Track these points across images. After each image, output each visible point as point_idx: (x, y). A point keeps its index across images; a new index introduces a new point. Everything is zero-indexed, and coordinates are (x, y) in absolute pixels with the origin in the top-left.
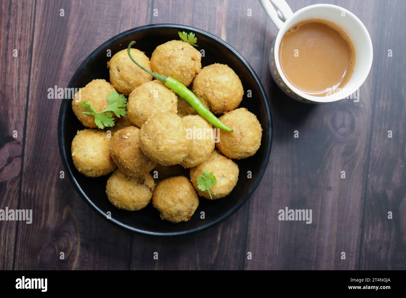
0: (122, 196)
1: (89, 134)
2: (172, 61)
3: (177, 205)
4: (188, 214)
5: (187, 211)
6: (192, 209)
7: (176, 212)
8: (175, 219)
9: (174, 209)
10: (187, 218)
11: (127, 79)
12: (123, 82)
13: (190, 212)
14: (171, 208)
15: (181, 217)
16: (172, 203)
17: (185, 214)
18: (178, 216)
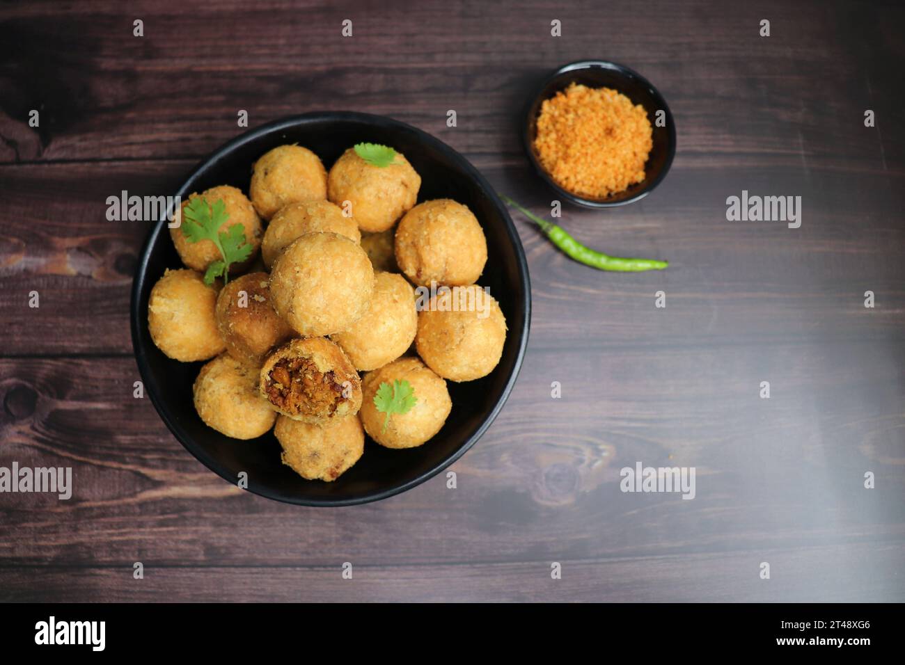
0: (219, 400)
1: (186, 277)
2: (365, 177)
3: (314, 442)
4: (333, 467)
5: (331, 461)
6: (345, 459)
7: (309, 454)
8: (305, 469)
9: (307, 446)
10: (331, 474)
11: (277, 191)
12: (269, 194)
13: (339, 464)
14: (301, 444)
15: (318, 468)
16: (305, 434)
17: (326, 464)
18: (311, 464)
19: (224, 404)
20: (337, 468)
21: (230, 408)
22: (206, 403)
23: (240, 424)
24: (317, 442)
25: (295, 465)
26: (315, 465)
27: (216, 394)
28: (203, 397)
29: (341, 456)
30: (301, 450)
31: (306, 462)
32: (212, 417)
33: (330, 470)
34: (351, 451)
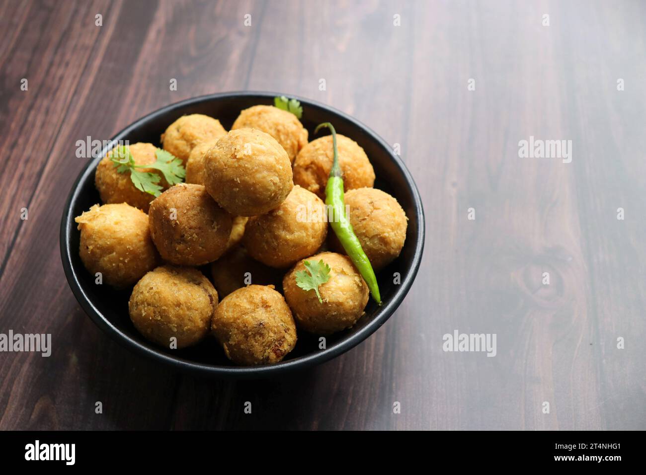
0: (159, 292)
3: (257, 311)
4: (276, 343)
5: (275, 333)
6: (285, 336)
7: (255, 324)
8: (252, 345)
9: (252, 317)
10: (275, 352)
11: (191, 138)
12: (184, 142)
13: (281, 340)
14: (245, 316)
15: (263, 342)
16: (248, 306)
17: (271, 337)
18: (258, 337)
19: (163, 295)
20: (281, 345)
21: (170, 296)
22: (145, 303)
23: (181, 312)
24: (260, 312)
25: (241, 344)
26: (261, 338)
27: (155, 289)
28: (141, 300)
29: (282, 331)
30: (247, 322)
31: (252, 335)
32: (152, 314)
33: (273, 346)
34: (288, 329)
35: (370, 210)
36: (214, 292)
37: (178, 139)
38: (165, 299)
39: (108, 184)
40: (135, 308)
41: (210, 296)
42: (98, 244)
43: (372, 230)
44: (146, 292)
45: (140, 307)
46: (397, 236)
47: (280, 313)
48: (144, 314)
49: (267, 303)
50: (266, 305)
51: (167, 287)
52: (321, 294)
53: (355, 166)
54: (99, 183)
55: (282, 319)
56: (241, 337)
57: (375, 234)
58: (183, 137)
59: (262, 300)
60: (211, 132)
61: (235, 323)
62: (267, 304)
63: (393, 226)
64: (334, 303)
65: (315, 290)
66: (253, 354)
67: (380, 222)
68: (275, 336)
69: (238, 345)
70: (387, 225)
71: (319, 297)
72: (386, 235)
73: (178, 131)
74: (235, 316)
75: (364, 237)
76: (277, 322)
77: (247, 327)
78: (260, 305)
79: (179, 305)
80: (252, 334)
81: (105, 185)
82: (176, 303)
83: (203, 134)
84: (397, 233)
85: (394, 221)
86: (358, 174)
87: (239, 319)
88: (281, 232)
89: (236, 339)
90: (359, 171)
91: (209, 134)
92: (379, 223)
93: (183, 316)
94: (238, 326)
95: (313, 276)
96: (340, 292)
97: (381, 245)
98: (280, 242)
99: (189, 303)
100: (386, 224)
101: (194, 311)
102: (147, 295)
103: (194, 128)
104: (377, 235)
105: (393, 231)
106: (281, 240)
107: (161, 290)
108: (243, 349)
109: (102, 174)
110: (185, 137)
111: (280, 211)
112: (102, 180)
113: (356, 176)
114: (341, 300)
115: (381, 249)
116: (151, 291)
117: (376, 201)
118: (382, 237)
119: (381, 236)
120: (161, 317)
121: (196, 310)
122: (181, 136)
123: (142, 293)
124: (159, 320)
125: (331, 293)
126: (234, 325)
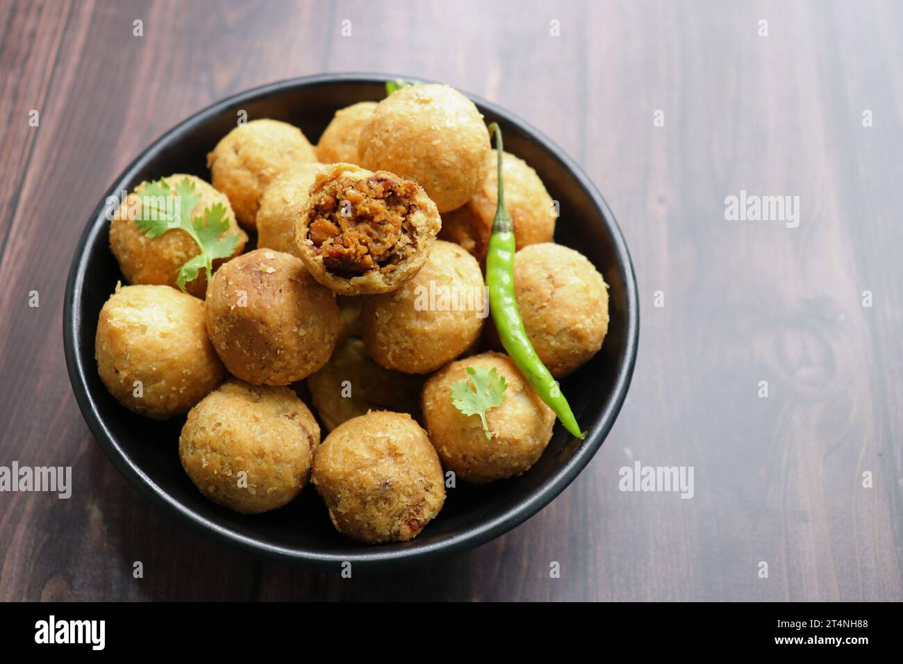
0: (231, 433)
3: (382, 464)
4: (412, 511)
5: (409, 496)
6: (426, 498)
7: (377, 485)
8: (372, 516)
9: (373, 472)
10: (409, 524)
11: (258, 166)
12: (247, 173)
13: (419, 505)
14: (362, 471)
15: (391, 511)
16: (366, 455)
17: (403, 502)
18: (381, 504)
19: (237, 438)
20: (418, 512)
21: (248, 441)
22: (208, 447)
23: (265, 466)
24: (386, 465)
25: (356, 514)
26: (387, 504)
27: (224, 427)
28: (201, 441)
29: (421, 491)
30: (364, 481)
31: (373, 501)
32: (219, 466)
33: (407, 515)
34: (431, 485)
35: (550, 291)
36: (315, 429)
37: (238, 168)
38: (241, 446)
39: (132, 252)
40: (191, 451)
41: (310, 437)
42: (137, 370)
43: (556, 322)
44: (211, 428)
45: (199, 451)
46: (595, 323)
47: (417, 462)
48: (205, 465)
49: (396, 449)
50: (394, 453)
51: (244, 425)
52: (488, 423)
53: (529, 207)
54: (117, 249)
55: (422, 471)
56: (355, 504)
57: (562, 327)
58: (246, 164)
59: (389, 444)
60: (290, 153)
61: (346, 481)
62: (397, 452)
63: (588, 308)
64: (505, 439)
65: (479, 416)
66: (374, 529)
67: (567, 307)
68: (410, 500)
69: (351, 514)
70: (580, 310)
71: (486, 428)
72: (580, 326)
73: (236, 152)
74: (346, 471)
75: (544, 335)
76: (412, 476)
77: (365, 489)
78: (386, 453)
79: (261, 454)
80: (373, 499)
81: (127, 253)
82: (257, 452)
83: (277, 158)
84: (595, 317)
85: (588, 299)
86: (534, 218)
87: (352, 475)
88: (415, 323)
89: (348, 506)
90: (536, 213)
91: (288, 158)
92: (567, 310)
93: (267, 473)
94: (351, 486)
95: (478, 392)
96: (517, 424)
97: (573, 341)
98: (417, 339)
99: (279, 452)
100: (577, 309)
101: (285, 465)
102: (212, 434)
103: (262, 148)
104: (565, 329)
105: (588, 318)
106: (418, 336)
107: (235, 429)
108: (358, 521)
109: (121, 235)
110: (249, 164)
111: (404, 291)
112: (122, 244)
113: (532, 222)
114: (517, 437)
115: (573, 348)
116: (217, 428)
117: (556, 273)
118: (573, 331)
119: (572, 329)
120: (233, 472)
121: (288, 463)
122: (242, 162)
123: (203, 429)
124: (229, 477)
125: (504, 424)
126: (345, 484)
